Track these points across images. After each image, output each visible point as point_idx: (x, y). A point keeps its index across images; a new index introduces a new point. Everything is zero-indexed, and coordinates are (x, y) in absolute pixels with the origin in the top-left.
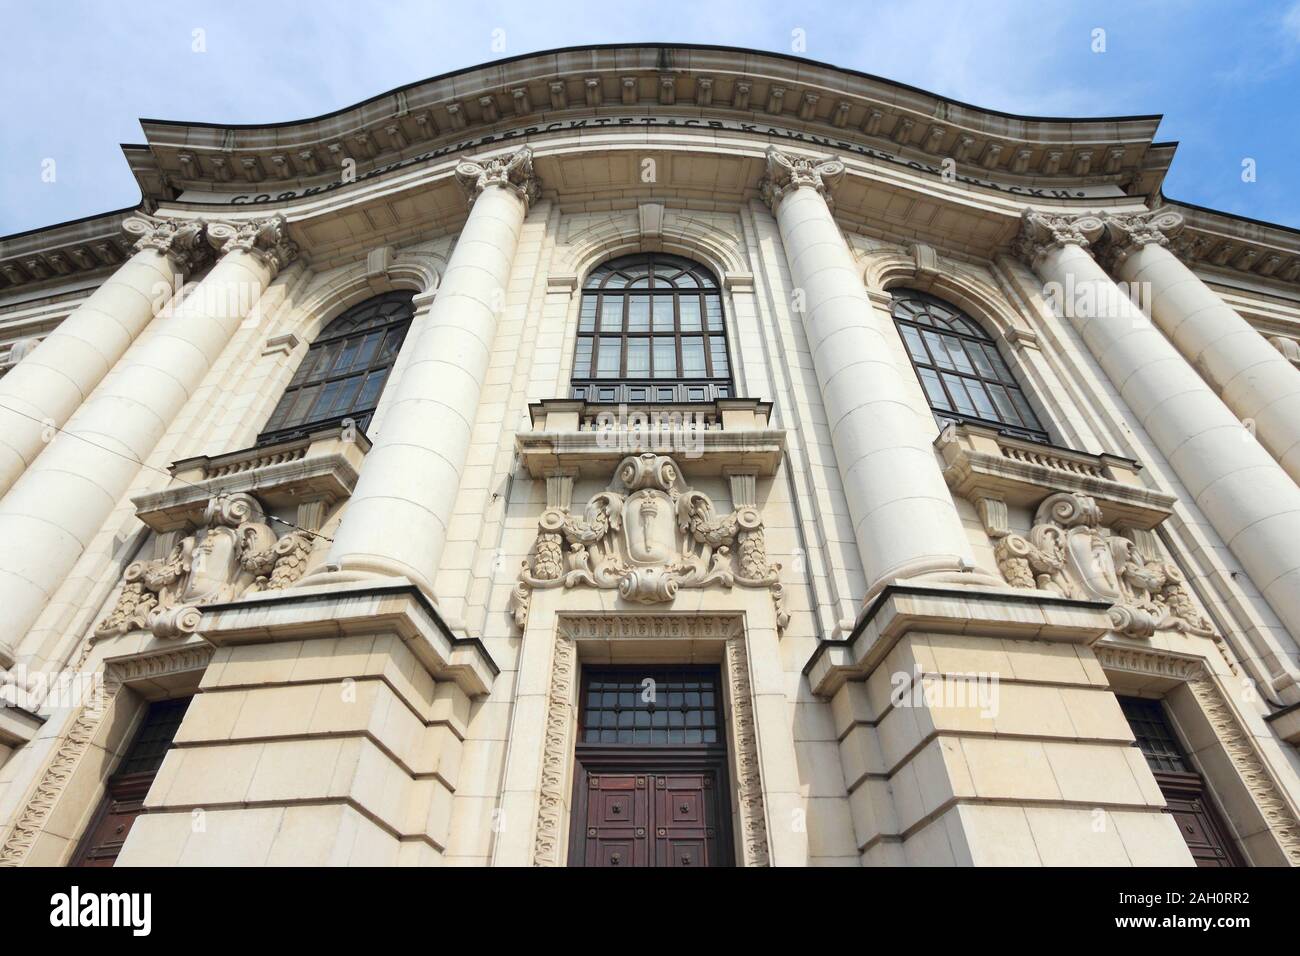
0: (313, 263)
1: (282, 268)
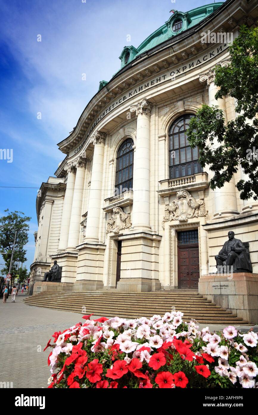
0: (110, 134)
1: (104, 140)
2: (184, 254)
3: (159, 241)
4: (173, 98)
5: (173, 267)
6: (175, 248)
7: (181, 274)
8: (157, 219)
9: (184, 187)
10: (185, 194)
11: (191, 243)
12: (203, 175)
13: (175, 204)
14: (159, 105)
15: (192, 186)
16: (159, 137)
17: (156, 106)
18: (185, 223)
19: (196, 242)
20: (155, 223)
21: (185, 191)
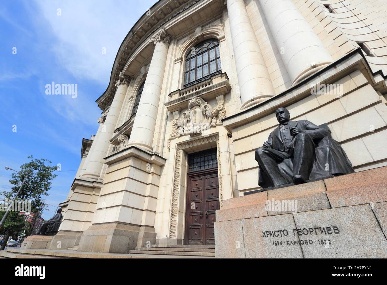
2: (197, 185)
3: (162, 166)
4: (192, 28)
5: (178, 205)
6: (183, 175)
7: (191, 217)
8: (162, 138)
9: (197, 93)
10: (199, 101)
11: (206, 167)
12: (221, 77)
13: (186, 116)
14: (178, 37)
15: (208, 90)
16: (175, 61)
17: (175, 39)
18: (198, 137)
19: (214, 166)
20: (158, 143)
21: (198, 97)
